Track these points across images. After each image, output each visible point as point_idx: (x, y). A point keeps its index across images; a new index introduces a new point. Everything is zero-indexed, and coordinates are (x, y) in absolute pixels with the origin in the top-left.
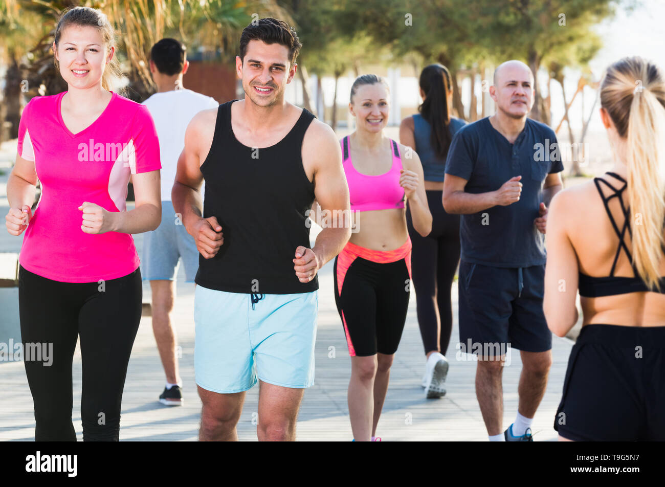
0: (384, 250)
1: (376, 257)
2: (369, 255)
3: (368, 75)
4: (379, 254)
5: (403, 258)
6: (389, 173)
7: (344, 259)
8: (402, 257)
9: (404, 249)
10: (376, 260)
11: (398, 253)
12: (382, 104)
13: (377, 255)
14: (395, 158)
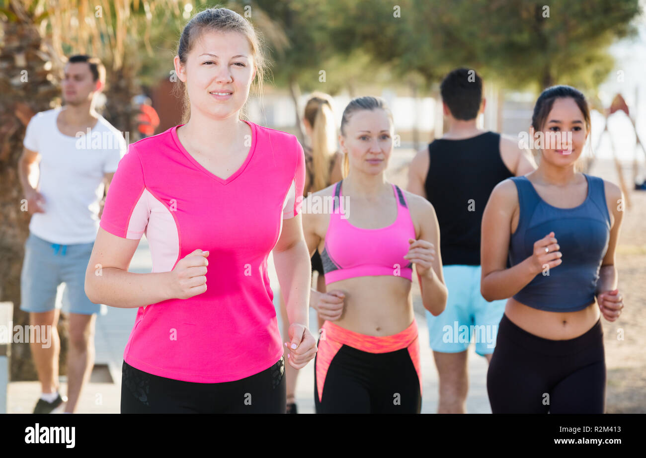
0: (378, 335)
1: (368, 345)
2: (358, 341)
3: (365, 98)
4: (370, 340)
5: (405, 347)
6: (394, 226)
7: (325, 350)
8: (403, 345)
9: (407, 335)
10: (367, 348)
11: (398, 340)
12: (384, 136)
13: (368, 342)
14: (401, 208)
